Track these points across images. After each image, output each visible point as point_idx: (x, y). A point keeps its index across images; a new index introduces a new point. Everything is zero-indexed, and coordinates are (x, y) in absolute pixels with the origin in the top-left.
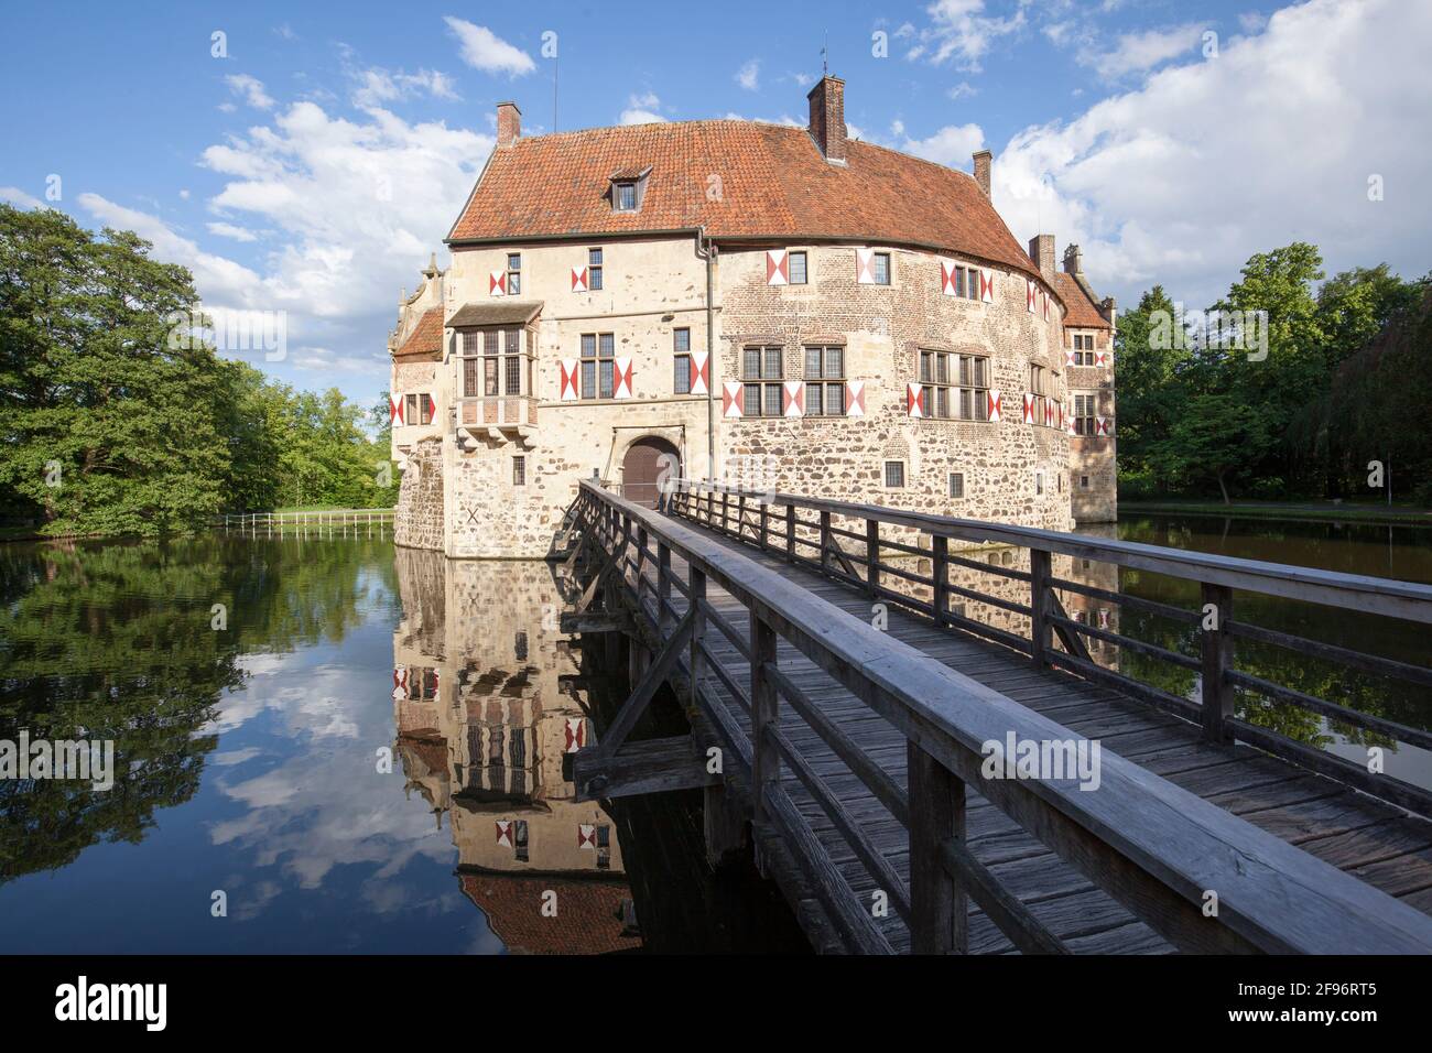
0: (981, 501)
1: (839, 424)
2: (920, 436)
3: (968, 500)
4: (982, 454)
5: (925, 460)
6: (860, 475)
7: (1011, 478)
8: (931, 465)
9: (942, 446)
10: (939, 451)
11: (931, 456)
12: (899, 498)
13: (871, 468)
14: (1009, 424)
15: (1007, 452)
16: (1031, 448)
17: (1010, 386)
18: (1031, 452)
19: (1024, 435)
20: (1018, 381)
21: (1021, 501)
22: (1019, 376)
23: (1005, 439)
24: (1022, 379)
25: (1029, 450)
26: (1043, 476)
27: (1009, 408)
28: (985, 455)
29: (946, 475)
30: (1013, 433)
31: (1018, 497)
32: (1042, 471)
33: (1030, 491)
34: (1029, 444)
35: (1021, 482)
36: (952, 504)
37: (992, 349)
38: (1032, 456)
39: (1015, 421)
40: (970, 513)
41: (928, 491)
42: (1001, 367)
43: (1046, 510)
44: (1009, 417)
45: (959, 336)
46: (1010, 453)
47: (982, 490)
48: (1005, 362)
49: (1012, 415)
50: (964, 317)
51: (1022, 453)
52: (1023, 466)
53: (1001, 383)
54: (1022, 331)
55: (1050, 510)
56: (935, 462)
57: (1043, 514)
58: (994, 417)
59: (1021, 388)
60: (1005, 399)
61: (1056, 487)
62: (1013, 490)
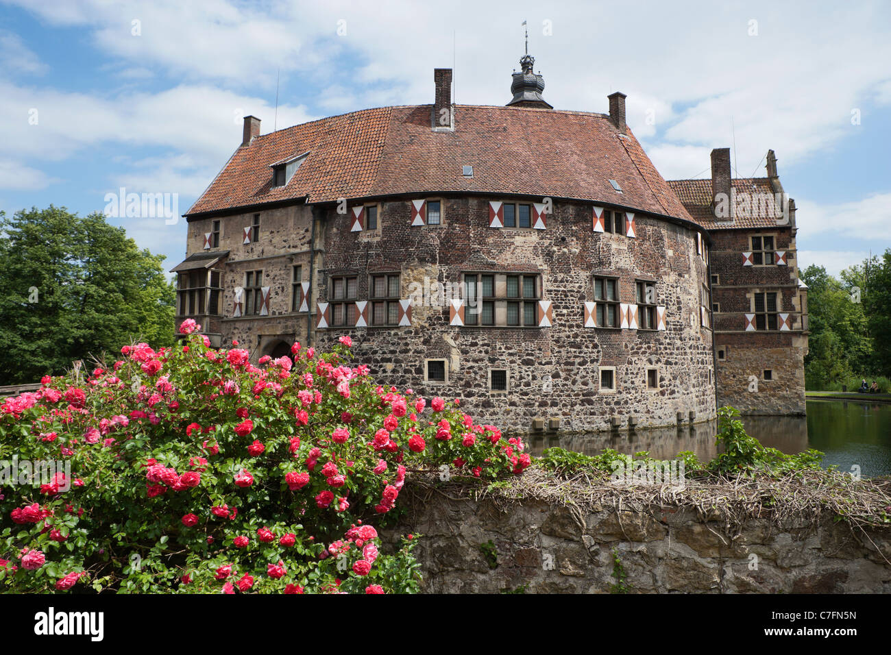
0: (526, 394)
1: (393, 332)
2: (460, 340)
3: (510, 393)
4: (528, 355)
5: (467, 361)
6: (406, 371)
7: (563, 375)
8: (470, 364)
9: (483, 349)
10: (481, 352)
11: (472, 356)
12: (439, 390)
13: (415, 365)
14: (563, 328)
15: (560, 352)
16: (593, 348)
17: (566, 296)
18: (593, 352)
19: (583, 337)
20: (578, 292)
21: (577, 395)
22: (580, 287)
23: (557, 341)
24: (582, 290)
25: (590, 350)
26: (614, 372)
27: (563, 315)
28: (532, 355)
29: (487, 372)
30: (568, 337)
31: (573, 391)
32: (613, 368)
33: (591, 386)
34: (591, 345)
35: (578, 378)
36: (493, 396)
37: (545, 267)
38: (594, 356)
39: (571, 326)
40: (513, 404)
41: (468, 385)
42: (556, 281)
43: (617, 403)
44: (563, 323)
45: (506, 259)
46: (564, 354)
47: (528, 384)
48: (560, 276)
49: (568, 321)
50: (513, 243)
51: (580, 353)
52: (580, 364)
53: (556, 294)
54: (585, 249)
55: (626, 402)
56: (476, 361)
57: (613, 406)
58: (545, 322)
59: (582, 298)
60: (559, 307)
61: (644, 382)
62: (567, 385)
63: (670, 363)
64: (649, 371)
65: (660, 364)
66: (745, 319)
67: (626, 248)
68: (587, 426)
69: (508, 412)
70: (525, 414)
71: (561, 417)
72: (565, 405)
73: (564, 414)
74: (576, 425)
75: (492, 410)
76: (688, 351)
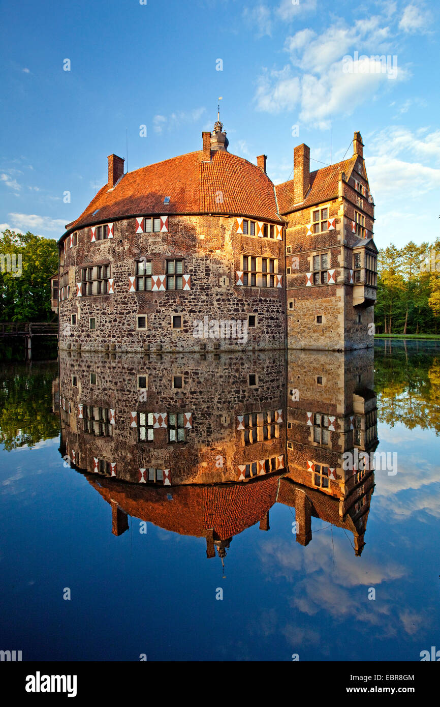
0: (102, 331)
3: (97, 330)
4: (104, 309)
5: (82, 314)
7: (118, 320)
8: (84, 315)
9: (88, 307)
10: (87, 309)
11: (84, 311)
12: (75, 329)
13: (69, 317)
14: (119, 293)
15: (117, 307)
16: (134, 304)
17: (122, 275)
18: (134, 306)
19: (129, 298)
20: (128, 271)
21: (125, 331)
22: (129, 269)
23: (116, 301)
24: (130, 270)
25: (132, 305)
26: (146, 318)
27: (119, 286)
28: (105, 309)
29: (88, 319)
30: (121, 298)
31: (122, 329)
32: (146, 316)
33: (132, 326)
34: (133, 302)
35: (125, 321)
36: (91, 332)
37: (113, 259)
38: (134, 309)
39: (123, 292)
40: (98, 336)
41: (82, 326)
42: (117, 267)
43: (148, 336)
44: (119, 290)
45: (97, 258)
46: (119, 308)
47: (103, 325)
48: (119, 263)
49: (122, 289)
50: (100, 249)
51: (127, 307)
52: (127, 313)
53: (117, 275)
54: (132, 245)
55: (154, 336)
56: (85, 314)
57: (145, 338)
58: (111, 291)
59: (130, 275)
60: (118, 282)
61: (169, 324)
62: (119, 325)
63: (194, 312)
64: (174, 317)
65: (184, 312)
66: (306, 277)
67: (161, 240)
68: (129, 349)
69: (95, 340)
70: (102, 342)
71: (116, 343)
72: (118, 337)
73: (118, 342)
74: (124, 348)
75: (90, 339)
76: (215, 303)
